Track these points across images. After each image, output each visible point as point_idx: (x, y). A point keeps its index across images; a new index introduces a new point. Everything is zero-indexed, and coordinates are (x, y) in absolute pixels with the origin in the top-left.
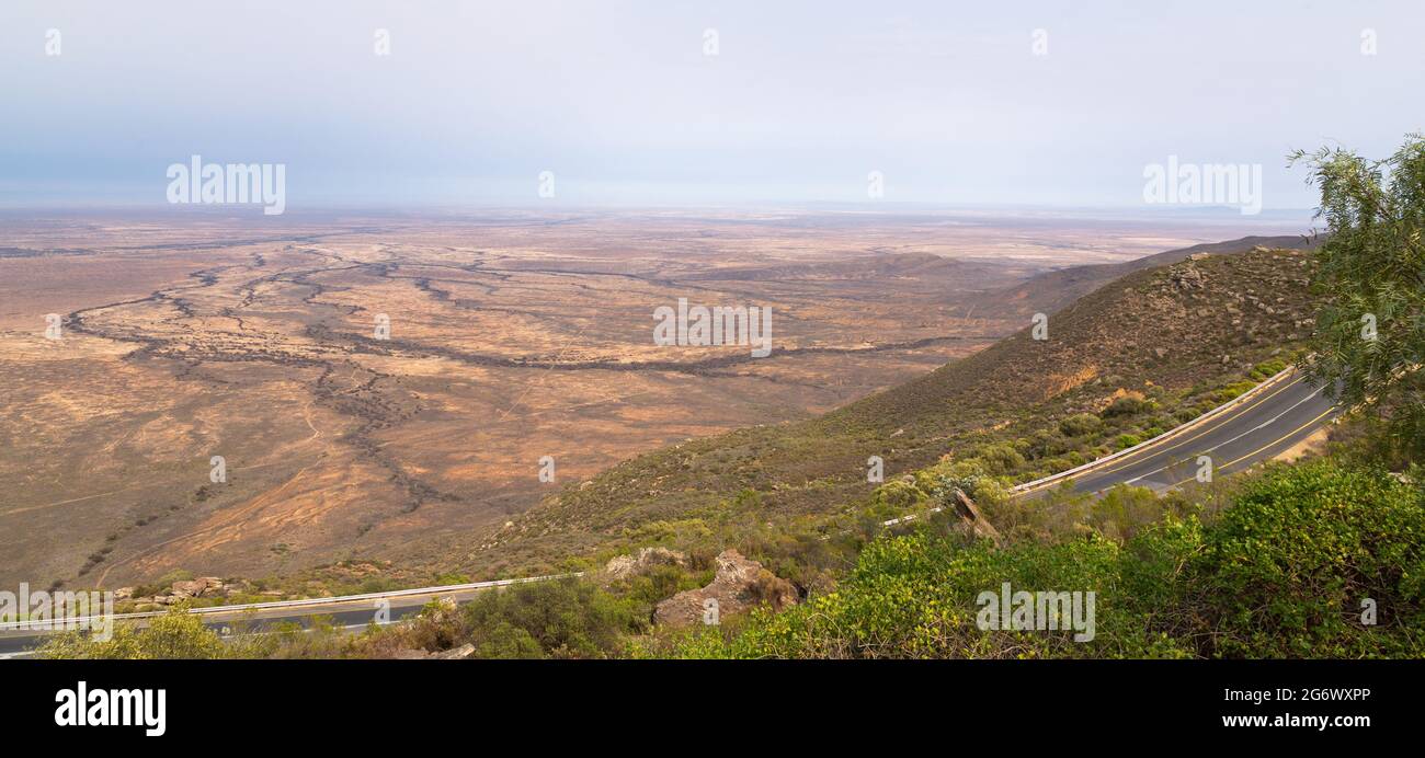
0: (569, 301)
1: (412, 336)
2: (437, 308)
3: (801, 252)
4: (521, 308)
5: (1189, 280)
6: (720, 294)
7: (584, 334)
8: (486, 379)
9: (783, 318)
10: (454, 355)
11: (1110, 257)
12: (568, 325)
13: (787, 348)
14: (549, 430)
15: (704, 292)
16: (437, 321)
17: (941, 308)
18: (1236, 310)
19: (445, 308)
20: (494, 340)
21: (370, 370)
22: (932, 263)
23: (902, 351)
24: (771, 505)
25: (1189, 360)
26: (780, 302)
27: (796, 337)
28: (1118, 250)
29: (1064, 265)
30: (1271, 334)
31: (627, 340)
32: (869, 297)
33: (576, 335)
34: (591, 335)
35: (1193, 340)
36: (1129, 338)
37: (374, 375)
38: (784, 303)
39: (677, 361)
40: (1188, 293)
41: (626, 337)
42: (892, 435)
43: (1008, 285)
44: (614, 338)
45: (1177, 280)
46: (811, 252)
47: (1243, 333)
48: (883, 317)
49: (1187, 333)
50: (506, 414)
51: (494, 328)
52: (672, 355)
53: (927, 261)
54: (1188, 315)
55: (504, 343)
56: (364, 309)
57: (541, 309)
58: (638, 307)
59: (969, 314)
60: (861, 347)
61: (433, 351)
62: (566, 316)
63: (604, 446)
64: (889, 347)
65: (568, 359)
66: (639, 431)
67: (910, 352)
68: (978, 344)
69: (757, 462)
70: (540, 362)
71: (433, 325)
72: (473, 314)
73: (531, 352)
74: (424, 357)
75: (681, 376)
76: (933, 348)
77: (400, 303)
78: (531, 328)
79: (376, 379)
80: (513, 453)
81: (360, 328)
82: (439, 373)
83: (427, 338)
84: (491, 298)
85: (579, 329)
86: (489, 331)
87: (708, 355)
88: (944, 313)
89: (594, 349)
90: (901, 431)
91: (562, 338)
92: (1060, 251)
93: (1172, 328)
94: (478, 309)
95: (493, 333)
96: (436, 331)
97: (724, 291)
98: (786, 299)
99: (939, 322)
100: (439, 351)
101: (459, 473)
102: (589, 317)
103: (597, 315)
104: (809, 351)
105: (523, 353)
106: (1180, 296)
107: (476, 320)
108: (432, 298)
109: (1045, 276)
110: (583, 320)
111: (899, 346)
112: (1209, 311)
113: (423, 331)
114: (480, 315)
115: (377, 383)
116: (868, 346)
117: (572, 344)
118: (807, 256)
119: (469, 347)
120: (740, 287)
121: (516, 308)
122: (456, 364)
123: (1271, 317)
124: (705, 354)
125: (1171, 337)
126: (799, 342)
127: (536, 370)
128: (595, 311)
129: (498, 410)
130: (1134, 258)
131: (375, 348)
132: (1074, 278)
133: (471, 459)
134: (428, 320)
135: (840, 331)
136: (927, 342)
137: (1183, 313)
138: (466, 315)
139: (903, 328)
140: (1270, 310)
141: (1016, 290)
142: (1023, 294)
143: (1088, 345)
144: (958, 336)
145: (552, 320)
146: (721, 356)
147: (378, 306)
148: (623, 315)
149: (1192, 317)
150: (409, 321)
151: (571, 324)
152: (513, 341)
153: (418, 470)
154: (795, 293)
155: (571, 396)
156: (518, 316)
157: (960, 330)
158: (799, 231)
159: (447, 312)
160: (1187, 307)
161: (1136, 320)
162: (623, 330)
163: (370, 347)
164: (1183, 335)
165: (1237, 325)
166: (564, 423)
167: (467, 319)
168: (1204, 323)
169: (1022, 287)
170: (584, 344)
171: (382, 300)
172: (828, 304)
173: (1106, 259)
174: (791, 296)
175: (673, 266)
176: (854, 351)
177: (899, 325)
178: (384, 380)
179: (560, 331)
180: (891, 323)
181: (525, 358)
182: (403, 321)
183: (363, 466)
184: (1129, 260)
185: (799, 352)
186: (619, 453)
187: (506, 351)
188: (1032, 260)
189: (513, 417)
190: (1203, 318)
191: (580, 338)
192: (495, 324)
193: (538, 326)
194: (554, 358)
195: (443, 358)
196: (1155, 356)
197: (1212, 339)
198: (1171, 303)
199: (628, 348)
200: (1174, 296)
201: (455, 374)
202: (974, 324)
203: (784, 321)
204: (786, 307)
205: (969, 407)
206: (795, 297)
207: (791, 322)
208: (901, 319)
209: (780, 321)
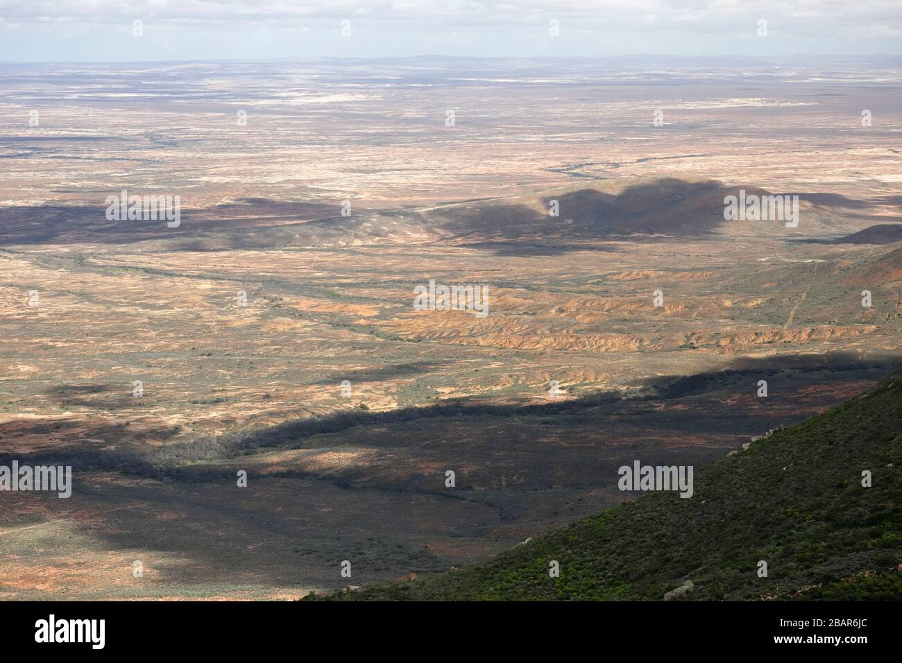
6: (206, 285)
9: (362, 337)
15: (167, 282)
17: (728, 303)
26: (352, 300)
27: (393, 381)
32: (560, 283)
38: (361, 300)
46: (419, 179)
48: (593, 329)
59: (792, 313)
68: (815, 382)
75: (124, 482)
76: (712, 395)
88: (736, 315)
97: (216, 276)
98: (365, 292)
99: (727, 335)
118: (410, 190)
120: (254, 267)
126: (401, 394)
154: (386, 278)
158: (387, 129)
174: (373, 284)
175: (85, 219)
177: (634, 346)
180: (615, 342)
202: (804, 336)
203: (363, 346)
204: (365, 312)
205: (838, 526)
206: (387, 285)
207: (383, 346)
208: (636, 329)
209: (354, 345)
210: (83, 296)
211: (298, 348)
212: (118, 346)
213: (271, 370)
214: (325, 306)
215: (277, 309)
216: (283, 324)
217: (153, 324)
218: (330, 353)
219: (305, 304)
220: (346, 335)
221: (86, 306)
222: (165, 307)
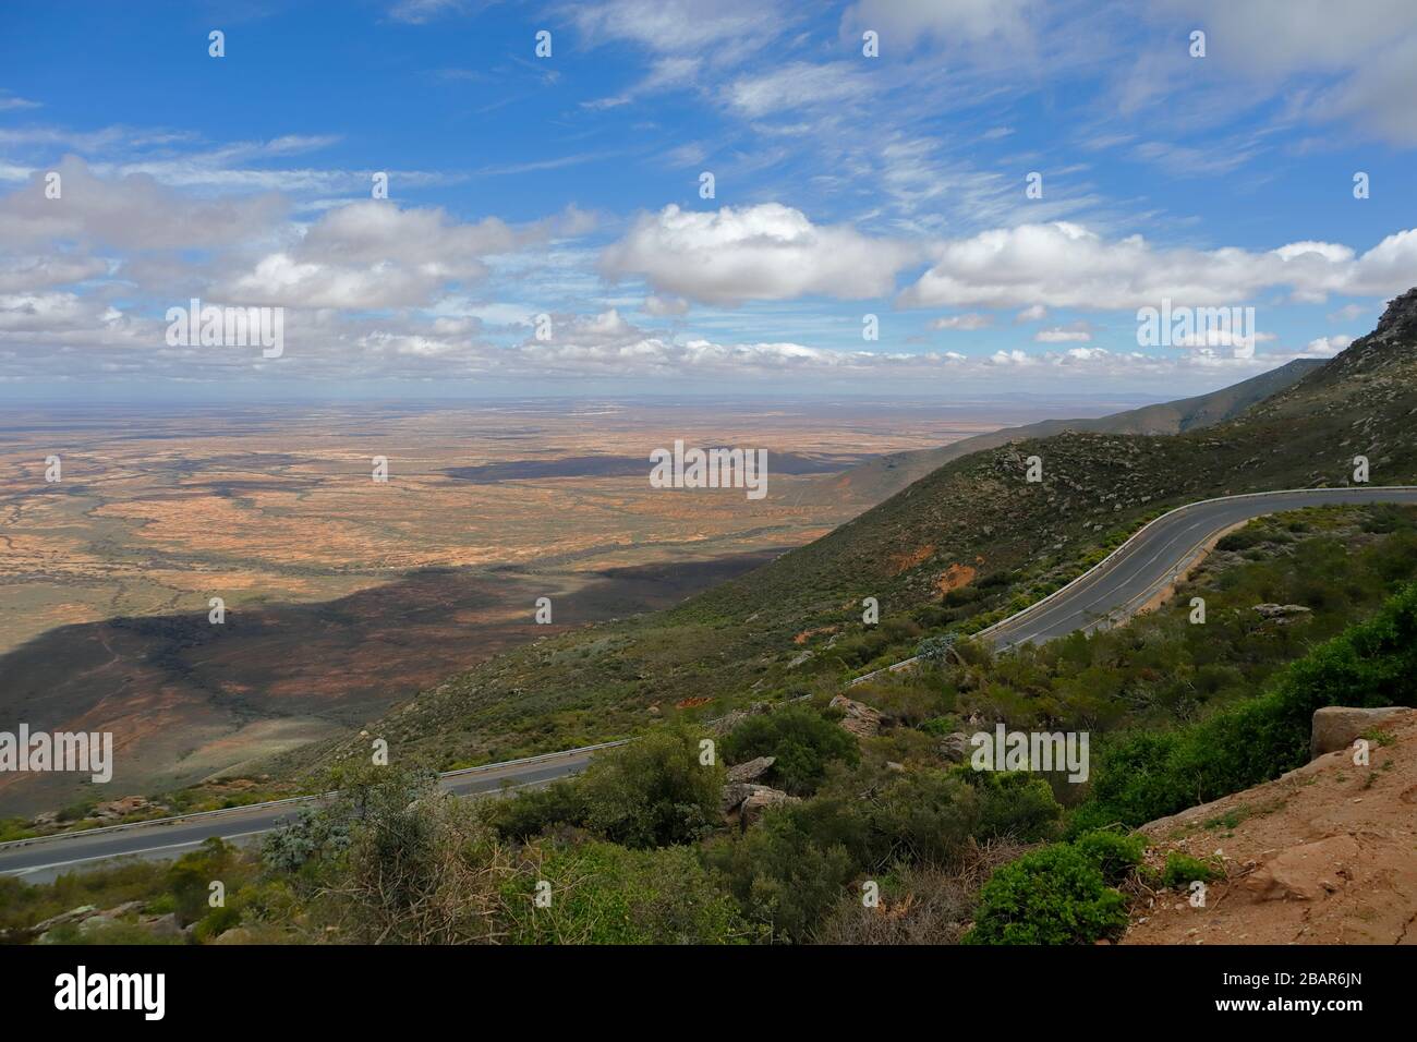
0: (390, 505)
1: (217, 548)
2: (242, 517)
3: (631, 447)
4: (337, 514)
5: (1010, 463)
6: (550, 492)
7: (409, 538)
8: (304, 590)
9: (616, 513)
10: (267, 566)
12: (391, 530)
13: (621, 543)
14: (380, 639)
15: (533, 491)
16: (244, 531)
18: (1049, 489)
19: (251, 517)
20: (310, 548)
21: (170, 587)
23: (735, 541)
24: (650, 692)
25: (1012, 536)
26: (612, 497)
27: (629, 532)
30: (1082, 509)
31: (456, 542)
33: (400, 539)
34: (417, 539)
35: (1015, 518)
36: (960, 519)
37: (176, 592)
38: (617, 497)
39: (510, 561)
40: (1010, 475)
41: (454, 539)
42: (747, 621)
44: (442, 541)
45: (1000, 463)
47: (1057, 510)
48: (713, 509)
49: (1011, 512)
50: (331, 625)
51: (310, 536)
52: (504, 555)
54: (1010, 495)
55: (322, 552)
56: (158, 521)
57: (361, 514)
58: (464, 507)
59: (797, 502)
60: (695, 538)
61: (241, 563)
62: (387, 520)
63: (441, 651)
64: (722, 537)
65: (394, 565)
66: (477, 633)
67: (743, 541)
68: (806, 530)
69: (619, 654)
70: (363, 570)
71: (238, 536)
72: (284, 521)
73: (353, 559)
74: (232, 570)
76: (765, 537)
77: (198, 513)
78: (350, 534)
79: (179, 595)
80: (343, 664)
81: (154, 542)
82: (252, 586)
83: (234, 549)
84: (302, 504)
85: (403, 533)
86: (305, 539)
87: (541, 554)
88: (773, 502)
89: (421, 553)
90: (756, 616)
91: (385, 543)
93: (996, 507)
94: (290, 517)
95: (309, 541)
96: (243, 542)
98: (618, 494)
99: (770, 511)
100: (250, 564)
101: (285, 688)
102: (412, 520)
103: (421, 518)
104: (643, 545)
105: (344, 561)
106: (1004, 478)
107: (288, 528)
108: (235, 506)
109: (869, 462)
110: (407, 523)
111: (731, 537)
112: (1028, 491)
113: (228, 543)
114: (293, 522)
115: (181, 600)
116: (701, 537)
117: (398, 548)
119: (283, 557)
121: (333, 513)
122: (268, 576)
123: (1081, 492)
124: (538, 553)
125: (996, 516)
126: (633, 536)
127: (360, 577)
128: (419, 514)
129: (322, 621)
131: (174, 562)
133: (299, 674)
134: (234, 530)
135: (673, 524)
136: (758, 531)
137: (1006, 494)
138: (276, 524)
139: (735, 518)
140: (1079, 487)
141: (841, 478)
142: (847, 481)
143: (924, 527)
144: (788, 523)
145: (373, 525)
146: (555, 554)
147: (174, 517)
148: (449, 517)
149: (1013, 497)
150: (211, 532)
151: (394, 528)
152: (332, 548)
153: (240, 688)
155: (401, 602)
156: (334, 522)
157: (790, 518)
158: (627, 425)
159: (254, 520)
160: (1010, 487)
161: (965, 502)
162: (450, 532)
163: (169, 562)
164: (1006, 514)
165: (1053, 502)
166: (395, 630)
167: (277, 528)
168: (1024, 501)
169: (846, 474)
170: (411, 549)
171: (178, 511)
172: (660, 497)
174: (621, 491)
176: (688, 543)
177: (731, 515)
178: (189, 596)
179: (382, 537)
180: (723, 514)
181: (346, 566)
182: (205, 532)
183: (176, 689)
185: (634, 546)
186: (458, 657)
187: (325, 560)
189: (340, 627)
190: (1024, 497)
191: (407, 543)
192: (310, 532)
193: (358, 532)
194: (378, 564)
195: (254, 571)
196: (983, 535)
197: (1031, 516)
198: (996, 484)
199: (458, 550)
200: (998, 478)
201: (270, 586)
202: (802, 511)
203: (617, 517)
204: (618, 502)
205: (818, 590)
206: (627, 491)
207: (625, 517)
208: (732, 509)
209: (613, 517)
210: (497, 497)
211: (590, 518)
212: (513, 518)
213: (578, 527)
214: (601, 500)
215: (580, 502)
216: (583, 508)
217: (528, 508)
218: (603, 520)
219: (592, 499)
220: (610, 512)
221: (498, 501)
222: (534, 501)
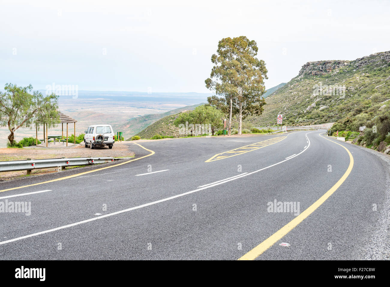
11: (158, 111)
22: (93, 115)
28: (161, 108)
29: (143, 115)
43: (123, 122)
53: (91, 114)
92: (141, 109)
109: (136, 119)
130: (167, 111)
132: (146, 119)
141: (125, 125)
142: (128, 126)
169: (128, 124)
173: (157, 112)
184: (165, 112)
188: (132, 113)
